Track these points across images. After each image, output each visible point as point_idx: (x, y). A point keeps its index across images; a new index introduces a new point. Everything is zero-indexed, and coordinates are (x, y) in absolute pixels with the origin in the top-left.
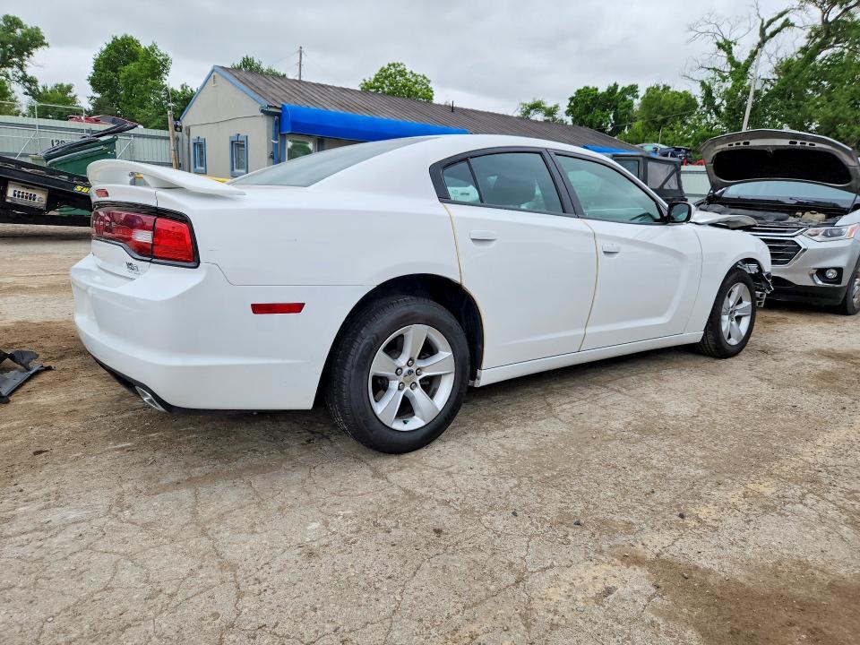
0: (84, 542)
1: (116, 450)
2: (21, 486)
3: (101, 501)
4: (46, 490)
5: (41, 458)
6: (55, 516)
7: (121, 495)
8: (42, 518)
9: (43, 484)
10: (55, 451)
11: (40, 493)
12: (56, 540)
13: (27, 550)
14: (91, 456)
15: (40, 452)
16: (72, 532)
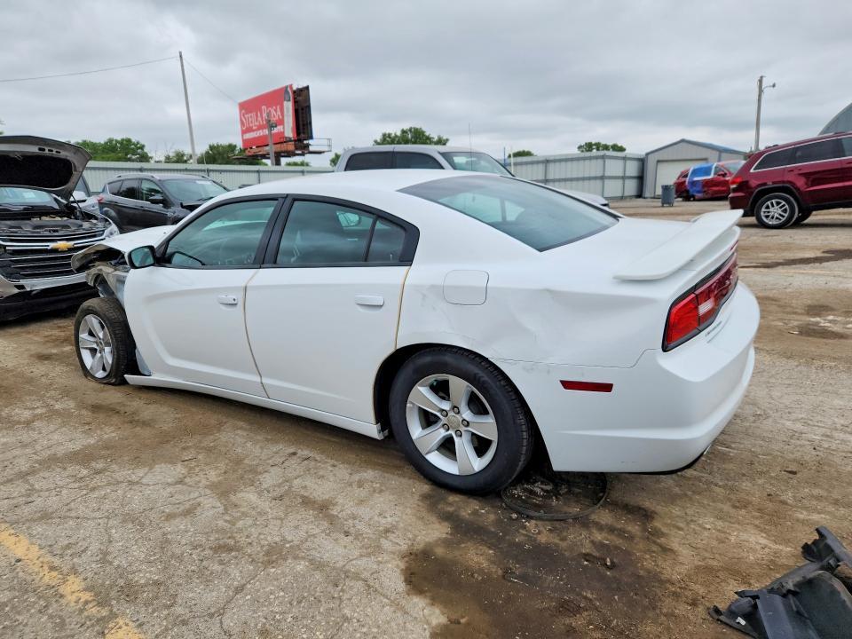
0: (789, 410)
1: (732, 448)
2: (814, 453)
3: (767, 425)
4: (798, 442)
5: (793, 467)
6: (798, 426)
7: (754, 421)
8: (805, 429)
9: (798, 448)
10: (778, 469)
11: (803, 442)
12: (803, 416)
13: (819, 418)
14: (754, 452)
15: (791, 472)
16: (794, 416)
